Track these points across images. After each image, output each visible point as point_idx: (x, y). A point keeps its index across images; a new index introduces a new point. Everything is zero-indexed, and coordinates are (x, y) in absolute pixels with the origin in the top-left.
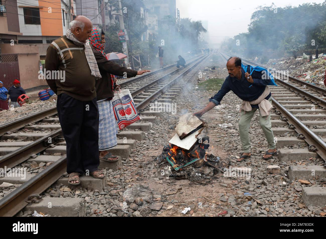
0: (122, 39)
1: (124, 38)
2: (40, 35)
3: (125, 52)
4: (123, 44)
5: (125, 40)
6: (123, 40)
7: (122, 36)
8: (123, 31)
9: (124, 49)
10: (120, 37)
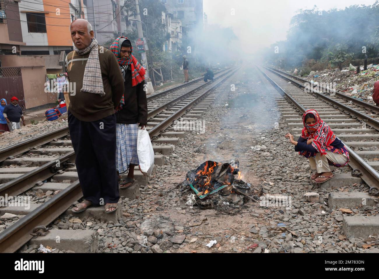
2: (47, 44)
3: (144, 64)
4: (142, 55)
5: (144, 51)
6: (142, 50)
7: (141, 46)
8: (142, 39)
9: (143, 60)
10: (138, 46)
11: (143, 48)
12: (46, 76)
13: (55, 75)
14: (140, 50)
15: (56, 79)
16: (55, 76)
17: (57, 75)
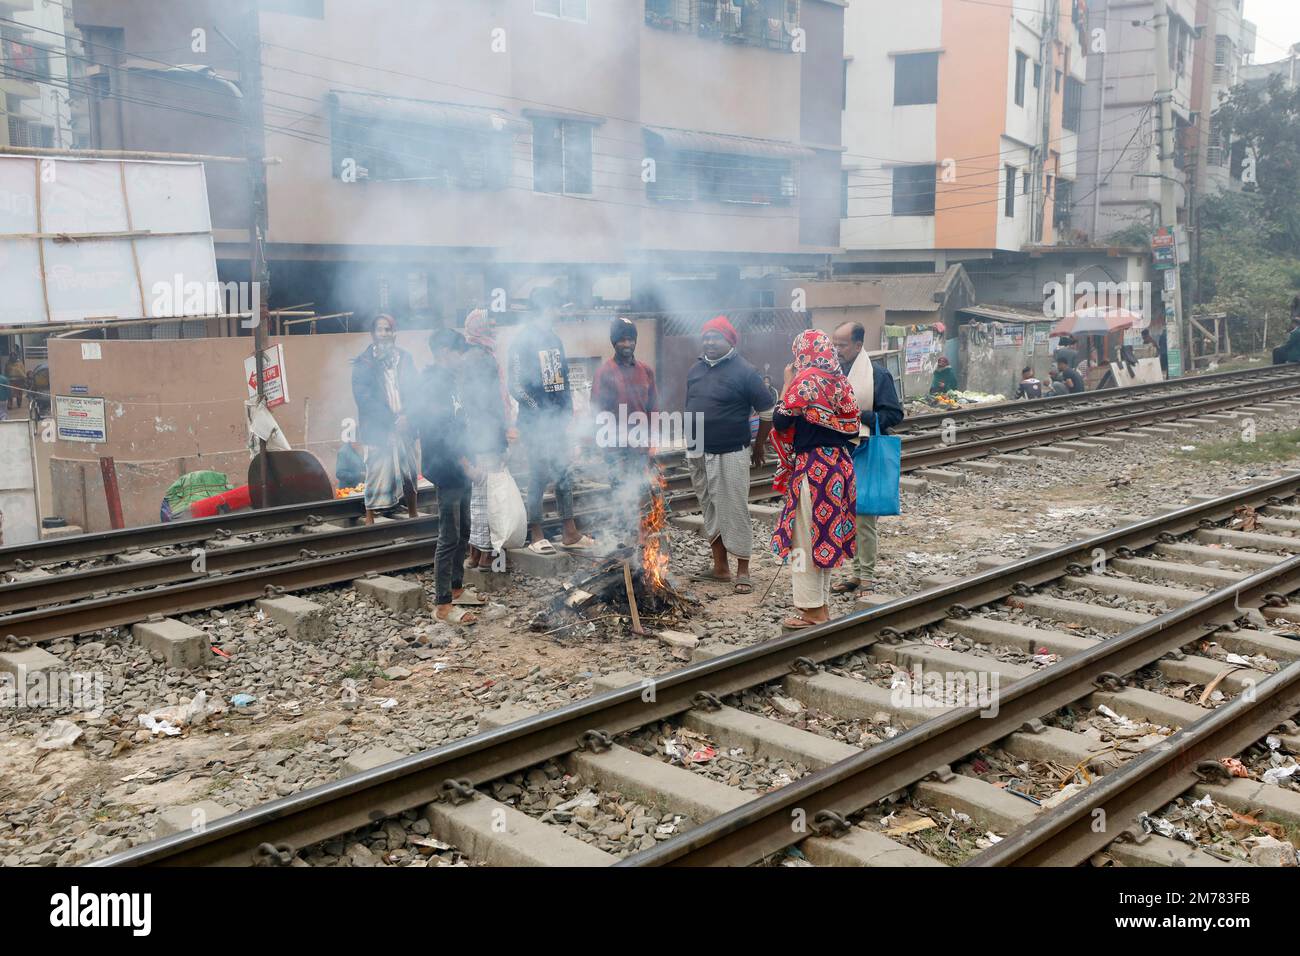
0: (1163, 257)
1: (1171, 253)
3: (1170, 302)
4: (1167, 276)
5: (1171, 263)
6: (1167, 261)
7: (1165, 249)
8: (1169, 231)
9: (1167, 292)
10: (1156, 251)
11: (1169, 257)
12: (882, 330)
13: (904, 328)
14: (1161, 260)
15: (905, 338)
16: (902, 331)
17: (908, 330)
